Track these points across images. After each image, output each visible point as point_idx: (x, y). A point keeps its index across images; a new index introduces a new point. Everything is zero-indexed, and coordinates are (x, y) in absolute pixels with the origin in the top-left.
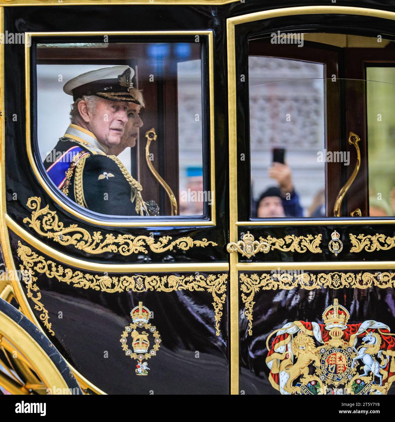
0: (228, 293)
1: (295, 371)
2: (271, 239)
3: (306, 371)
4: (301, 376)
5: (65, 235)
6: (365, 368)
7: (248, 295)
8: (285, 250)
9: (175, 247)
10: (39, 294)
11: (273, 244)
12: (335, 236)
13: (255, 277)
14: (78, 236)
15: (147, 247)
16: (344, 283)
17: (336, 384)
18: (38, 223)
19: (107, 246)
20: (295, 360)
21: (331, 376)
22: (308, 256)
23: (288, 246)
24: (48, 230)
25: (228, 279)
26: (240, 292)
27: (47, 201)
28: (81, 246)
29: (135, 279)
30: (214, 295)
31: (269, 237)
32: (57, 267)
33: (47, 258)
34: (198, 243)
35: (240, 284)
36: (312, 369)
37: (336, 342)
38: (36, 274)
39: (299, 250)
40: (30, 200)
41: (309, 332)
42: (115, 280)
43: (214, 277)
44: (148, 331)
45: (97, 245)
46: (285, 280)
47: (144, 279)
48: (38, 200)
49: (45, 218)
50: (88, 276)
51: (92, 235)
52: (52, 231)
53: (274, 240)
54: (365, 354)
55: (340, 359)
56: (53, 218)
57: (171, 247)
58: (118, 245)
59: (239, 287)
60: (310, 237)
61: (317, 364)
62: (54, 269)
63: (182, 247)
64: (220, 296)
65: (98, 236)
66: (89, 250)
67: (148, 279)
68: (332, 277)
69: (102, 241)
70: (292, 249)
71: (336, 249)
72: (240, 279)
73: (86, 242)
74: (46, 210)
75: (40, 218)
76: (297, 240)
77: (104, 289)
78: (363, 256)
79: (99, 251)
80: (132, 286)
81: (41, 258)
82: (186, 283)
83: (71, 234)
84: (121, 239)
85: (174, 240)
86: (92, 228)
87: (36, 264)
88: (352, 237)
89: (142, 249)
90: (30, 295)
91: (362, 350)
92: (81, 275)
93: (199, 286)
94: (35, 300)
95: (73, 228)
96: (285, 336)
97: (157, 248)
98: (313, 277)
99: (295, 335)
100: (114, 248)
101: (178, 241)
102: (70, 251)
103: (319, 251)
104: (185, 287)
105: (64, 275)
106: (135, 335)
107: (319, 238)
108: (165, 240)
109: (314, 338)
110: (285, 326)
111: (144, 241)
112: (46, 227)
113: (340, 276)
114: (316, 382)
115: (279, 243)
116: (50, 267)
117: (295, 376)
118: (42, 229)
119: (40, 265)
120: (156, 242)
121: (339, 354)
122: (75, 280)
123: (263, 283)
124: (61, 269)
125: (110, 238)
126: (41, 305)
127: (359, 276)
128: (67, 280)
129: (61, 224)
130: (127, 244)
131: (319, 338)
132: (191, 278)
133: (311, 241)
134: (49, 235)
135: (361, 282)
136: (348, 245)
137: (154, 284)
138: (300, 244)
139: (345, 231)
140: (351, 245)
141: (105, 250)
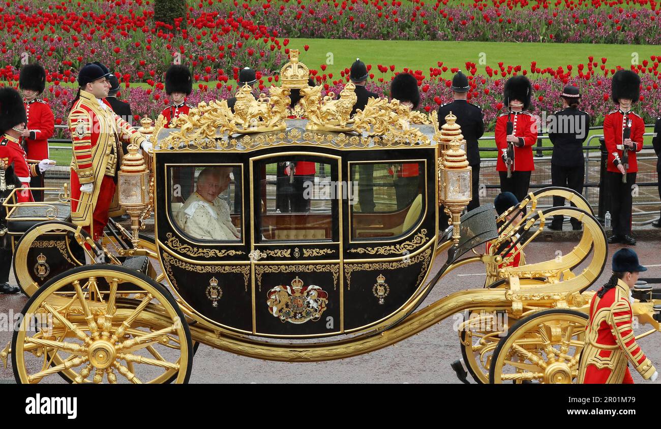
0: (250, 273)
1: (280, 306)
2: (268, 251)
3: (284, 306)
4: (283, 308)
5: (182, 248)
6: (311, 305)
7: (259, 274)
8: (275, 256)
9: (228, 254)
10: (172, 273)
11: (270, 253)
12: (297, 250)
13: (262, 267)
14: (188, 249)
15: (216, 254)
16: (300, 270)
17: (298, 312)
18: (171, 243)
19: (199, 253)
20: (280, 302)
21: (295, 309)
22: (285, 258)
23: (276, 254)
24: (175, 247)
25: (250, 268)
26: (255, 273)
27: (174, 234)
28: (189, 253)
29: (211, 268)
30: (244, 274)
31: (268, 250)
32: (179, 262)
33: (175, 258)
34: (237, 253)
35: (255, 270)
36: (287, 306)
37: (297, 294)
38: (171, 264)
39: (281, 256)
40: (167, 234)
41: (286, 290)
42: (203, 267)
43: (244, 267)
44: (217, 289)
45: (195, 253)
46: (275, 269)
47: (215, 268)
48: (171, 234)
49: (174, 242)
50: (191, 266)
51: (193, 249)
52: (177, 247)
53: (270, 251)
54: (310, 299)
55: (300, 301)
56: (177, 241)
57: (226, 254)
58: (204, 253)
59: (255, 271)
60: (285, 250)
61: (289, 303)
62: (178, 262)
63: (231, 254)
64: (247, 275)
65: (195, 249)
66: (192, 255)
67: (216, 268)
68: (295, 267)
69: (197, 251)
70: (277, 255)
71: (297, 255)
72: (255, 268)
73: (191, 252)
74: (174, 238)
75: (172, 241)
76: (280, 252)
77: (198, 271)
78: (309, 258)
79: (196, 255)
80: (210, 270)
81: (172, 258)
82: (232, 269)
83: (185, 248)
84: (205, 251)
85: (227, 251)
86: (193, 246)
87: (170, 260)
88: (304, 250)
89: (214, 255)
90: (168, 273)
91: (309, 297)
92: (189, 265)
93: (238, 271)
94: (170, 275)
95: (185, 246)
96: (275, 292)
97: (220, 255)
98: (287, 267)
99: (280, 291)
100: (202, 254)
101: (229, 252)
102: (184, 255)
103: (289, 256)
104: (232, 271)
105: (182, 265)
106: (211, 290)
107: (289, 251)
108: (223, 251)
109: (288, 292)
110: (275, 288)
111: (215, 251)
112: (174, 245)
113: (299, 267)
114: (289, 311)
115: (272, 253)
116: (176, 261)
117: (280, 309)
118: (173, 246)
119: (172, 261)
120: (219, 252)
121: (299, 300)
122: (186, 267)
123: (265, 270)
124: (180, 262)
125: (200, 250)
126: (173, 277)
127: (307, 267)
128: (183, 267)
129: (180, 244)
130: (208, 253)
131: (290, 293)
132: (235, 267)
133: (286, 252)
134: (176, 248)
135: (308, 269)
136: (302, 253)
137: (219, 269)
138: (281, 253)
139: (301, 247)
140: (304, 254)
141: (199, 255)
